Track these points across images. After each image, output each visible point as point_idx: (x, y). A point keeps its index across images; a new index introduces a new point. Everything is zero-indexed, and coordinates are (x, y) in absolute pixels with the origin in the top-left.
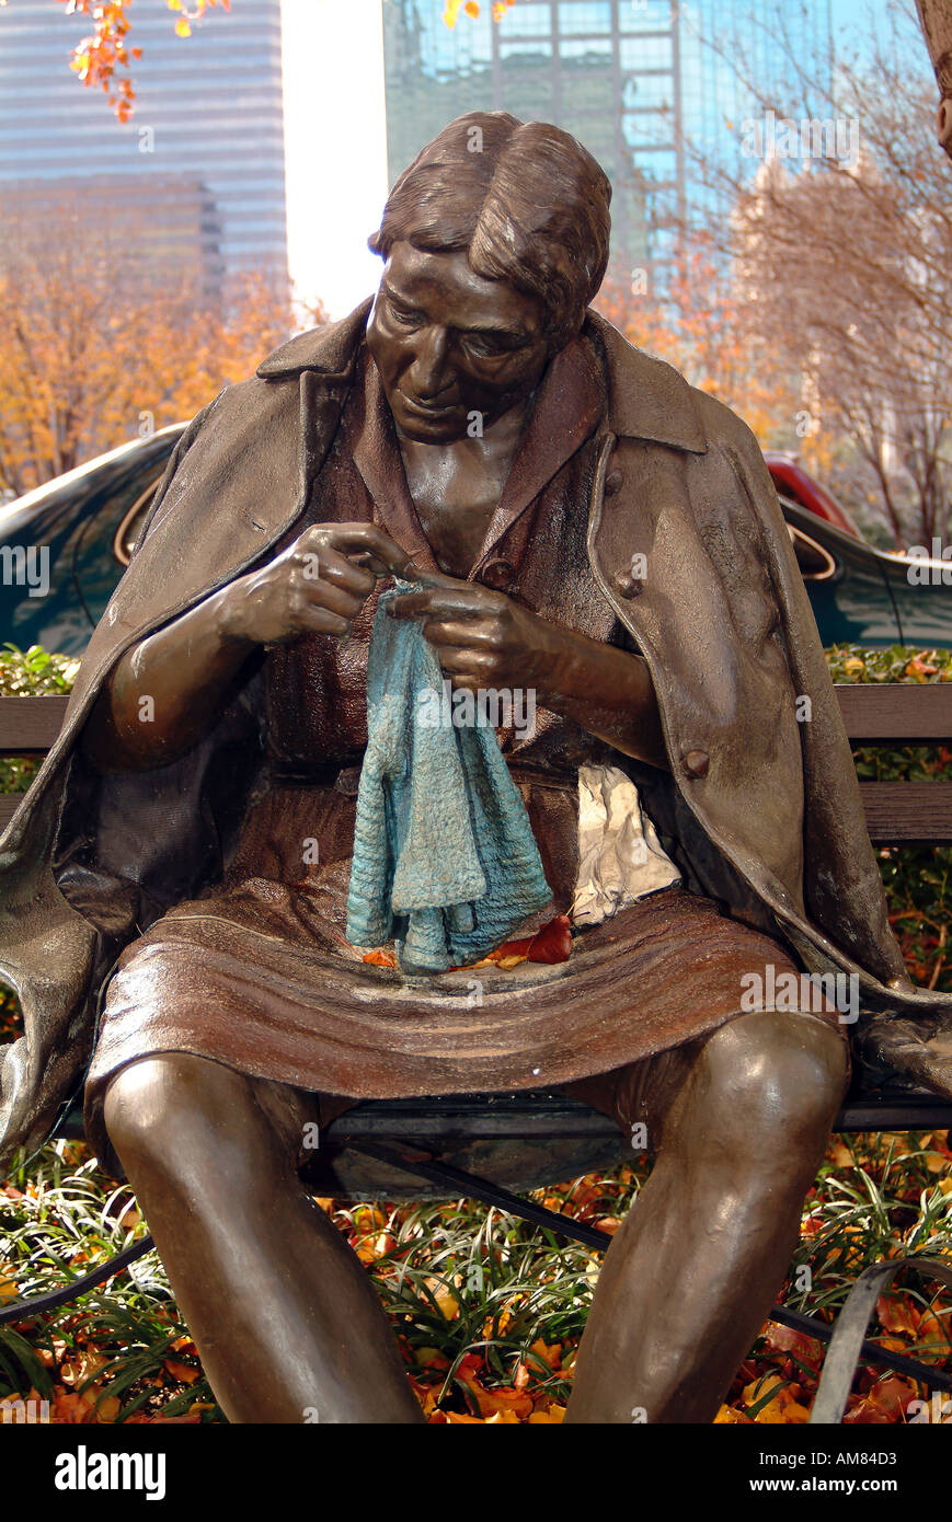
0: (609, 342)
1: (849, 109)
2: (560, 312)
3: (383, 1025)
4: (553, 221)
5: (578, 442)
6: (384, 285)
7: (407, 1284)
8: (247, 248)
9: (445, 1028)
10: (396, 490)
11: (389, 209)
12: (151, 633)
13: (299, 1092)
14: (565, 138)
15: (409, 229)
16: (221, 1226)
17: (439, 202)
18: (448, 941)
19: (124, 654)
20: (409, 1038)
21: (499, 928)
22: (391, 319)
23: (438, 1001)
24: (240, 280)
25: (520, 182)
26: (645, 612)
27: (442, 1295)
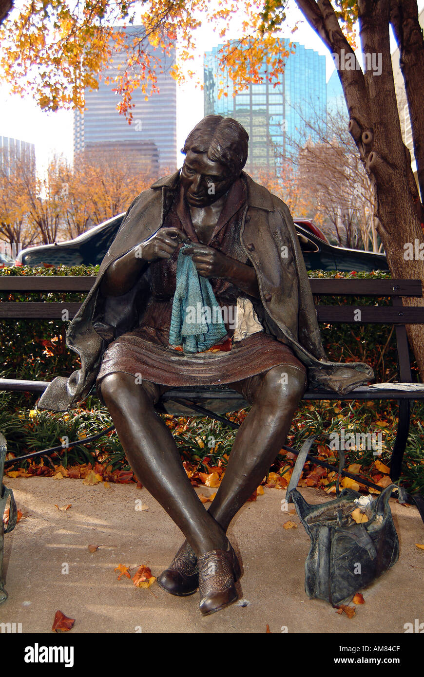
0: (248, 180)
1: (329, 125)
2: (233, 171)
3: (179, 367)
4: (232, 145)
5: (239, 208)
6: (185, 163)
7: (190, 439)
8: (165, 161)
9: (196, 368)
10: (188, 221)
11: (187, 141)
12: (119, 258)
13: (154, 384)
14: (236, 122)
15: (191, 147)
16: (131, 419)
17: (199, 139)
18: (197, 344)
19: (111, 264)
20: (185, 370)
21: (212, 341)
22: (186, 172)
23: (194, 361)
24: (162, 169)
25: (222, 134)
26: (255, 255)
27: (200, 441)
